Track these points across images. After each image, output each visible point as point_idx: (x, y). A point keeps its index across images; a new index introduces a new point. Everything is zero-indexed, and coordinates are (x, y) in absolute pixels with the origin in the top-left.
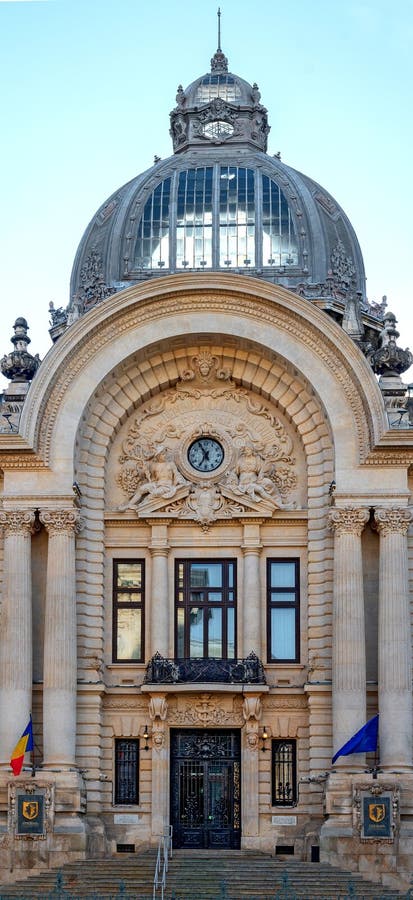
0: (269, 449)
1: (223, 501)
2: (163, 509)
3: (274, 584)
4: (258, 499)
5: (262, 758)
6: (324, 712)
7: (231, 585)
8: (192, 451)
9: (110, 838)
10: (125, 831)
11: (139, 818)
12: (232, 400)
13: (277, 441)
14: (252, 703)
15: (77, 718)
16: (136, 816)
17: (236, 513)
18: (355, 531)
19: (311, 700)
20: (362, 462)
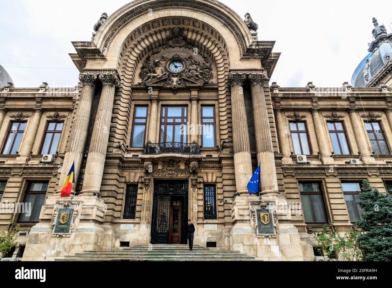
0: (201, 64)
1: (182, 80)
2: (157, 83)
3: (204, 115)
4: (197, 78)
5: (199, 193)
6: (231, 168)
7: (185, 116)
8: (171, 65)
9: (117, 238)
10: (125, 233)
11: (134, 226)
12: (187, 48)
13: (205, 62)
14: (193, 164)
15: (104, 170)
16: (133, 225)
17: (188, 85)
18: (240, 84)
19: (224, 162)
20: (242, 57)
